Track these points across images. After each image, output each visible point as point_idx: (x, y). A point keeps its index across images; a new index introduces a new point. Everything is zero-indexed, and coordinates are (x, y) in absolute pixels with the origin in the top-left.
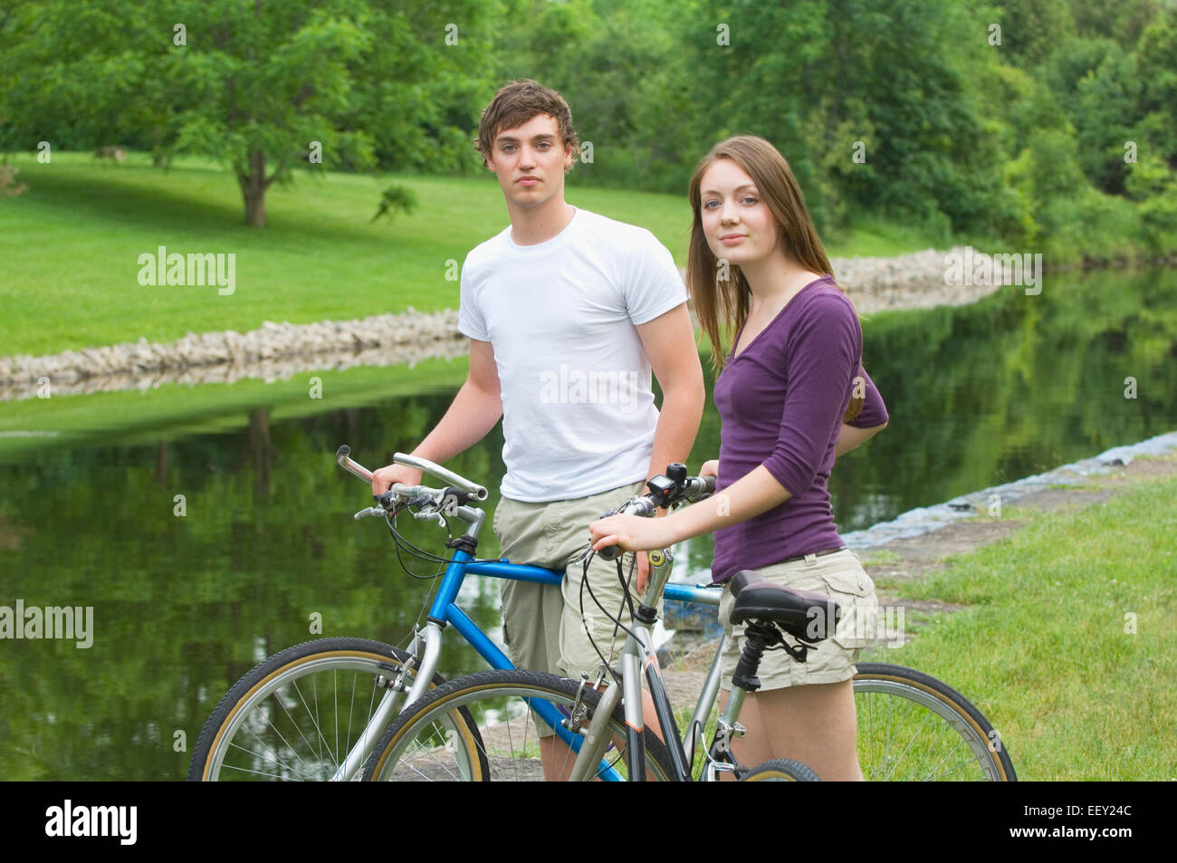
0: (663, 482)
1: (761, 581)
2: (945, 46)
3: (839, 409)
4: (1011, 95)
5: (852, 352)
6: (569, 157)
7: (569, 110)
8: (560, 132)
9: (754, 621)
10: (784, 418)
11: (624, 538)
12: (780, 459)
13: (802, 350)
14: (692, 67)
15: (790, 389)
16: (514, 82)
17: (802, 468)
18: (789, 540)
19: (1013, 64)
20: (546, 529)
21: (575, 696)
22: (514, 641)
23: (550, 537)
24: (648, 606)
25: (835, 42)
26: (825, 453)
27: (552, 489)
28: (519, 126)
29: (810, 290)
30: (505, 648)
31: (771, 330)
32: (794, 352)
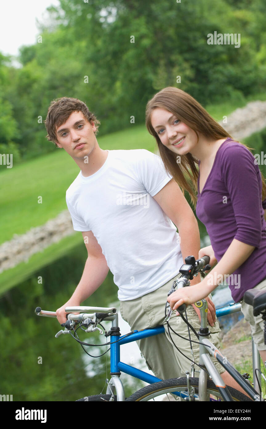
0: (187, 268)
1: (258, 292)
2: (206, 14)
3: (259, 198)
4: (244, 24)
5: (255, 170)
6: (94, 127)
7: (85, 105)
8: (85, 117)
9: (264, 311)
10: (235, 212)
11: (186, 299)
12: (241, 232)
13: (230, 178)
14: (95, 72)
15: (232, 198)
16: (54, 102)
17: (253, 232)
18: (264, 267)
19: (240, 9)
20: (145, 310)
21: (187, 385)
22: (154, 367)
23: (149, 314)
24: (203, 328)
25: (156, 33)
26: (261, 221)
27: (140, 290)
28: (65, 122)
29: (223, 147)
30: (151, 372)
31: (213, 173)
32: (226, 180)
